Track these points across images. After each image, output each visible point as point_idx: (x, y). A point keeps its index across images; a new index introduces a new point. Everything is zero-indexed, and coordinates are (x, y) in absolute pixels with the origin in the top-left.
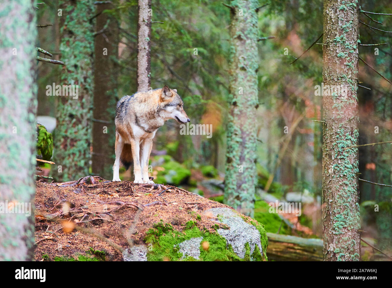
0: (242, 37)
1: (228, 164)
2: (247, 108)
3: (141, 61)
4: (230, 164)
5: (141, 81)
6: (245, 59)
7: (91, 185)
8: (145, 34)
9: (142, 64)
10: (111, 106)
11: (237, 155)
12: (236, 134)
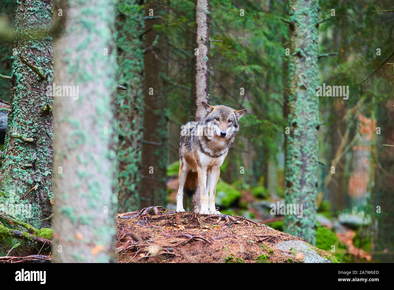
0: (301, 54)
1: (287, 188)
2: (308, 129)
3: (200, 82)
4: (290, 189)
5: (199, 103)
6: (304, 78)
7: (155, 216)
8: (204, 54)
9: (200, 85)
10: (160, 126)
11: (298, 179)
12: (296, 157)
